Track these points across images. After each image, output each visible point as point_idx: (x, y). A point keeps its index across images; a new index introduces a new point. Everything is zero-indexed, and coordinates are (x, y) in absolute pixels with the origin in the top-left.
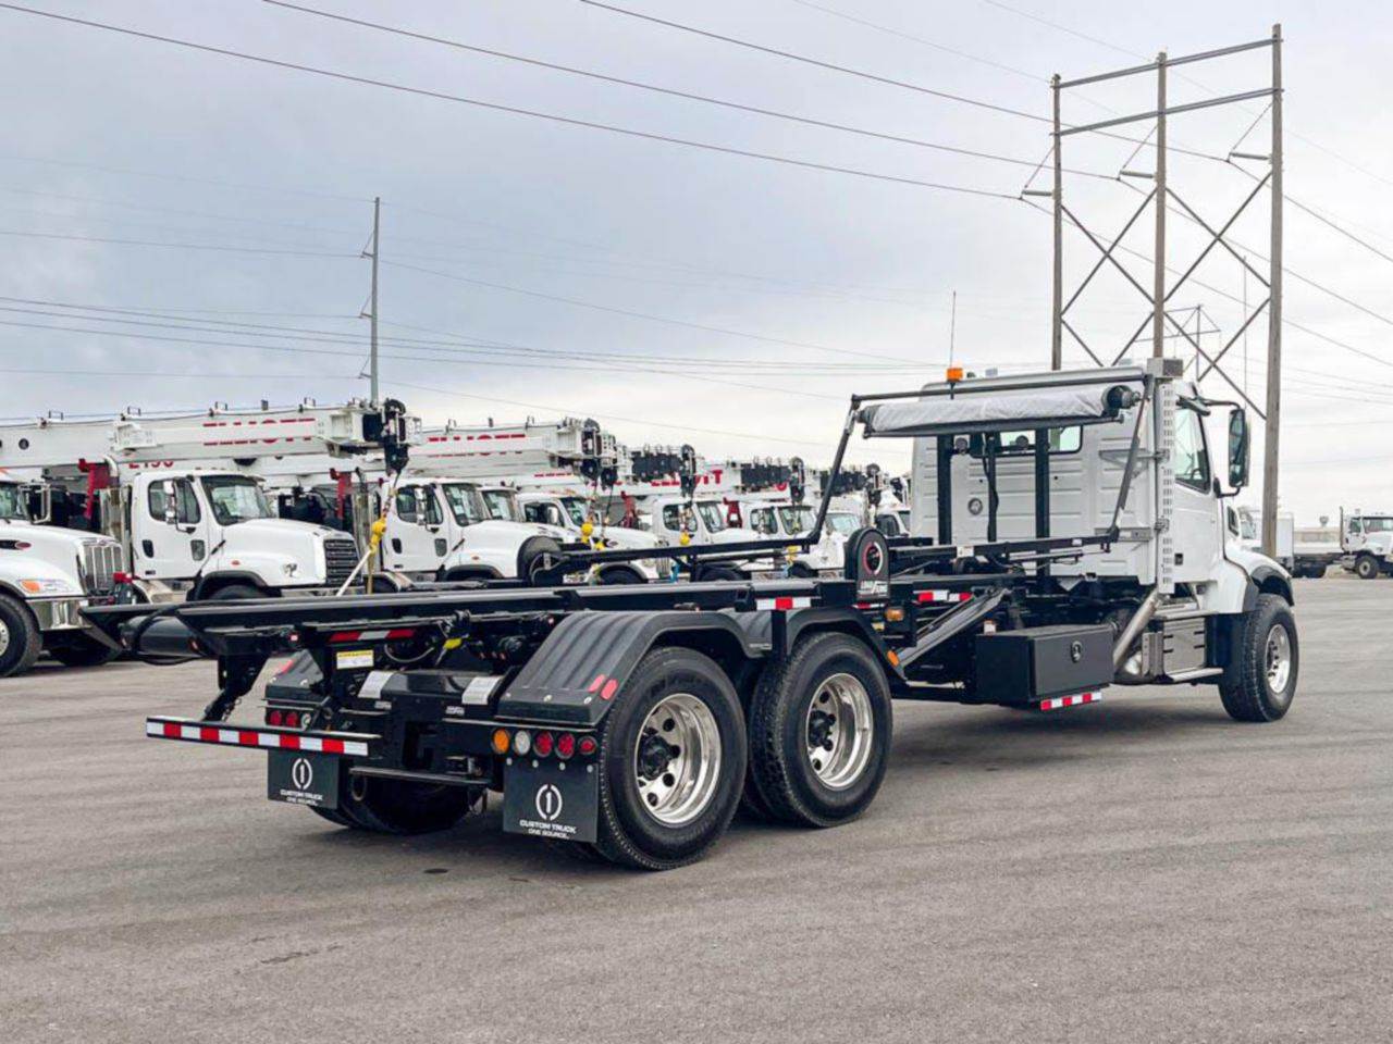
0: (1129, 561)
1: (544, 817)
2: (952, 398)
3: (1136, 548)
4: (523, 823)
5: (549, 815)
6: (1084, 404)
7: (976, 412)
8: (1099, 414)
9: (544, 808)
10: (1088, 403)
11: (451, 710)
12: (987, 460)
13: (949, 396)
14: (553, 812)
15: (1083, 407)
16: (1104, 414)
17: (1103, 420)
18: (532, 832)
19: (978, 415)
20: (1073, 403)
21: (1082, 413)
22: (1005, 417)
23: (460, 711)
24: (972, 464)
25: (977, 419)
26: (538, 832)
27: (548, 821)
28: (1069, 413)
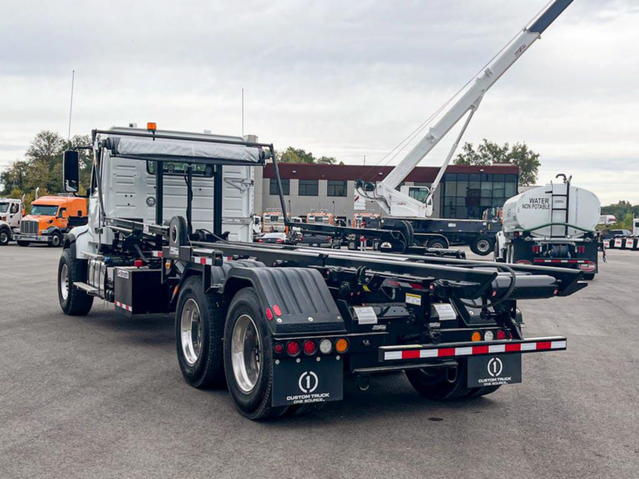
0: (238, 234)
1: (493, 375)
2: (154, 140)
3: (241, 228)
4: (480, 381)
5: (495, 374)
6: (249, 155)
7: (190, 151)
8: (257, 161)
9: (492, 370)
10: (253, 156)
11: (432, 325)
12: (187, 178)
13: (152, 138)
14: (498, 371)
15: (249, 157)
16: (259, 162)
17: (258, 164)
18: (485, 385)
19: (191, 153)
20: (244, 154)
21: (248, 160)
22: (207, 156)
23: (438, 325)
24: (148, 177)
25: (190, 155)
26: (490, 384)
27: (495, 377)
28: (242, 158)
